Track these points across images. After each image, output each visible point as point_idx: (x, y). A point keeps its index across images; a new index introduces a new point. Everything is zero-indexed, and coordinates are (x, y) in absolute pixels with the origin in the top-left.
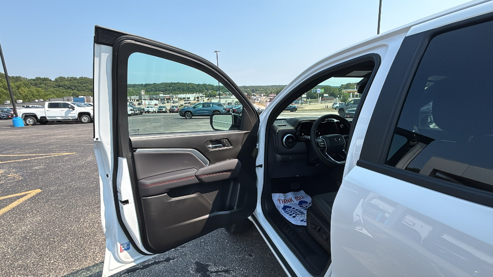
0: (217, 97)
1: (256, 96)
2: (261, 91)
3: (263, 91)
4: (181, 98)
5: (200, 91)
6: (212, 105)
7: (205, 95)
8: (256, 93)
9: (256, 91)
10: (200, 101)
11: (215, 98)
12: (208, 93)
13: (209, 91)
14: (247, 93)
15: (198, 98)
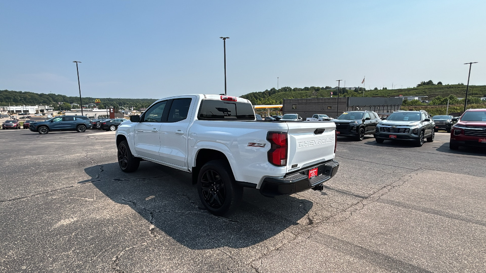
0: (72, 111)
1: (124, 110)
2: (130, 104)
3: (132, 104)
4: (13, 111)
5: (45, 103)
6: (75, 119)
7: (53, 108)
8: (124, 106)
9: (125, 104)
10: (46, 115)
11: (69, 111)
12: (58, 106)
13: (59, 103)
14: (113, 106)
15: (42, 111)
